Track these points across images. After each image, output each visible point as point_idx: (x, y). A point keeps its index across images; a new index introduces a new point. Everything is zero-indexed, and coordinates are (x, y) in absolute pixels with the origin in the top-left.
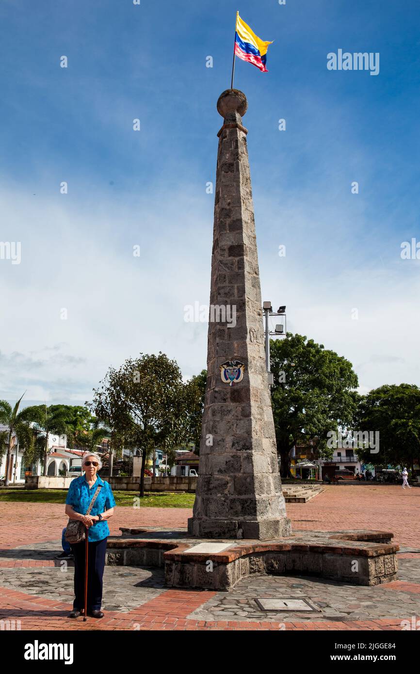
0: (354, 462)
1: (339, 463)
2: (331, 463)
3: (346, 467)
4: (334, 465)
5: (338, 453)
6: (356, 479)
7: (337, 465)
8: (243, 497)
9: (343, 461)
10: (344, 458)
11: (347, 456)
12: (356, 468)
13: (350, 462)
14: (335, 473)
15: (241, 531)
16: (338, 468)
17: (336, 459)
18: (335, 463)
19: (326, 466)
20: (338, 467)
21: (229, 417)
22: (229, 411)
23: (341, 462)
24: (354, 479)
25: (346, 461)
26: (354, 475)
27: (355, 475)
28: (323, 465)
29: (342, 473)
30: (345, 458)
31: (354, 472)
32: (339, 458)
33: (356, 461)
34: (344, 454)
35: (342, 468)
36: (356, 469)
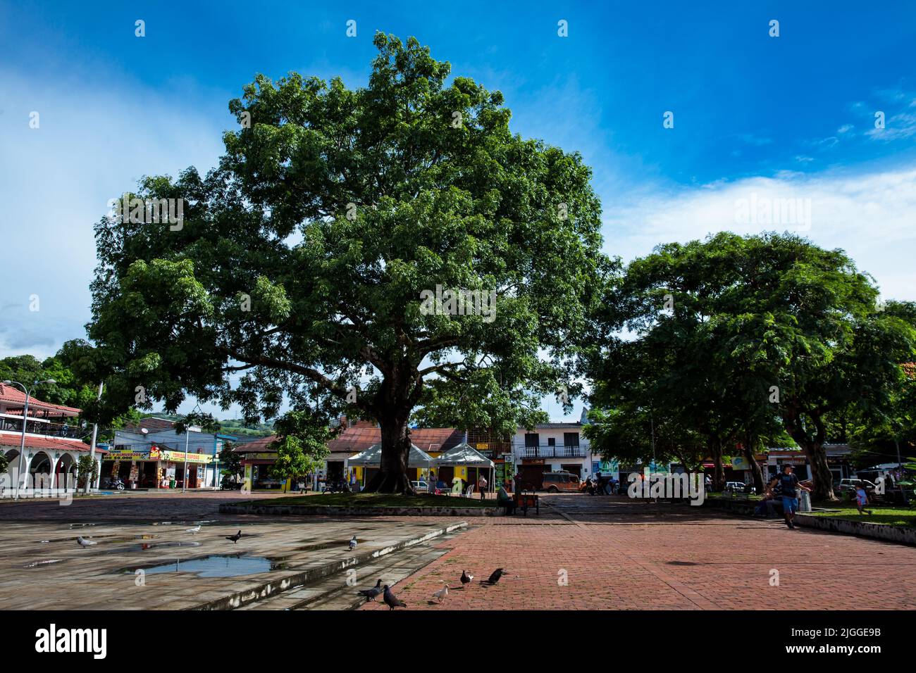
0: (579, 457)
1: (551, 458)
2: (537, 458)
3: (565, 467)
4: (542, 461)
5: (549, 439)
6: (583, 490)
7: (547, 463)
9: (558, 454)
10: (561, 450)
11: (566, 444)
12: (584, 467)
13: (573, 457)
14: (542, 479)
16: (549, 468)
17: (544, 451)
18: (544, 459)
19: (527, 464)
20: (550, 466)
23: (555, 457)
24: (580, 491)
25: (564, 454)
26: (579, 482)
27: (581, 482)
28: (520, 463)
29: (557, 478)
30: (564, 449)
31: (580, 477)
32: (551, 448)
33: (582, 454)
34: (560, 439)
35: (556, 467)
36: (582, 471)
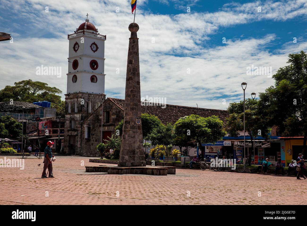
8: (142, 156)
15: (143, 164)
21: (138, 134)
22: (138, 132)
